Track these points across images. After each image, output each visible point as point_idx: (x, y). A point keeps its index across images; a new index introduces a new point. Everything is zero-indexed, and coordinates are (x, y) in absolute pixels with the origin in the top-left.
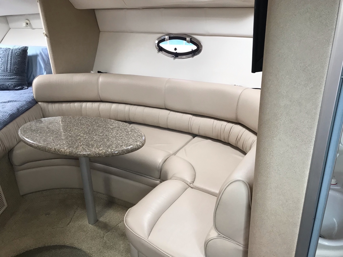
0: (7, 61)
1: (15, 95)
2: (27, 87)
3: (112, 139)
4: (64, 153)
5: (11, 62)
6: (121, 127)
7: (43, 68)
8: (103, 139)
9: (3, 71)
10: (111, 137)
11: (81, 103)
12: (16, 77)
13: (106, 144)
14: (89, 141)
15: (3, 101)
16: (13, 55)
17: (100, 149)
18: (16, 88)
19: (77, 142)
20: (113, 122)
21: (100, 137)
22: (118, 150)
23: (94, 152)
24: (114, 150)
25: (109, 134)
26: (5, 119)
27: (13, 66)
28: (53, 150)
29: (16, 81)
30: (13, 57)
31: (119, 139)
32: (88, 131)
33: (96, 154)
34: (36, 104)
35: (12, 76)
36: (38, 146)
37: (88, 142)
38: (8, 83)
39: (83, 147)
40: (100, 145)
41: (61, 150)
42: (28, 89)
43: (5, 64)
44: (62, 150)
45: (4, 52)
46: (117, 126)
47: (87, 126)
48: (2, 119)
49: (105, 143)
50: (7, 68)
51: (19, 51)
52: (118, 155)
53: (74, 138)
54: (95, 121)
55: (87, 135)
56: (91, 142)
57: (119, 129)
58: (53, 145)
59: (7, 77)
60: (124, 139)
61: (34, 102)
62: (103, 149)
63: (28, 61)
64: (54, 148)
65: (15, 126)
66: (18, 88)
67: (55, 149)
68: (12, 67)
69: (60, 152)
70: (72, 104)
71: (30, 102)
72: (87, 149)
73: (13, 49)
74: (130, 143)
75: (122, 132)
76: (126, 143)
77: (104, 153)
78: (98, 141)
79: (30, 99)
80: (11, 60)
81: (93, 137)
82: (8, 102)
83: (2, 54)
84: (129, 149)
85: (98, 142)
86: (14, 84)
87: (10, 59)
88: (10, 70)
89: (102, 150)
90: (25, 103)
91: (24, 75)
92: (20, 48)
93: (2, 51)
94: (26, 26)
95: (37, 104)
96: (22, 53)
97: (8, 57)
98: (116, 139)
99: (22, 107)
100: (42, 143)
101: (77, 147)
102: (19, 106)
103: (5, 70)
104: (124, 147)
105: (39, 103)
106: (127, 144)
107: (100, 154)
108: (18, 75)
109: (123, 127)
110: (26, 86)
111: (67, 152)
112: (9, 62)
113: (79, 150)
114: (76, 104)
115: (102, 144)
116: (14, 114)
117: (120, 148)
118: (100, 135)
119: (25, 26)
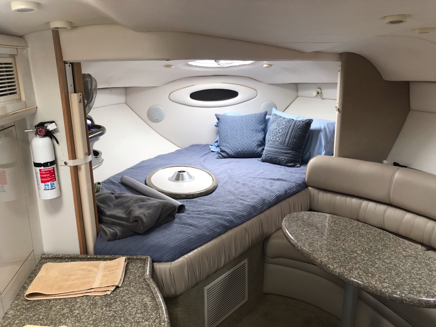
0: (288, 133)
1: (286, 173)
2: (299, 166)
3: (404, 274)
4: (332, 272)
5: (290, 135)
6: (420, 258)
7: (323, 146)
8: (390, 269)
9: (281, 143)
10: (402, 270)
11: (360, 200)
12: (291, 152)
13: (393, 281)
14: (368, 265)
15: (273, 178)
16: (295, 128)
17: (383, 286)
18: (288, 164)
19: (352, 262)
20: (408, 246)
21: (385, 265)
22: (413, 297)
23: (374, 286)
24: (406, 295)
25: (400, 264)
26: (270, 200)
27: (292, 139)
28: (319, 263)
29: (290, 157)
30: (294, 130)
31: (416, 280)
32: (368, 249)
33: (376, 291)
34: (305, 188)
35: (288, 150)
36: (301, 250)
37: (366, 267)
38: (282, 158)
39: (358, 273)
40: (385, 279)
41: (329, 265)
42: (300, 168)
43: (284, 136)
44: (331, 267)
45: (287, 123)
46: (413, 254)
47: (367, 240)
48: (268, 200)
49: (393, 278)
50: (285, 141)
51: (302, 123)
52: (411, 305)
53: (349, 254)
54: (380, 235)
55: (366, 255)
56: (371, 268)
57: (416, 261)
58: (320, 254)
59: (282, 151)
60: (424, 281)
61: (304, 186)
62: (389, 287)
63: (308, 136)
64: (320, 259)
65: (279, 210)
66: (291, 164)
67: (322, 262)
68: (290, 141)
69: (328, 268)
70: (349, 199)
71: (300, 185)
72: (365, 278)
73: (296, 121)
74: (433, 292)
75: (422, 267)
76: (426, 290)
77: (390, 293)
78: (381, 271)
79: (300, 182)
80: (291, 133)
81: (375, 262)
82: (277, 180)
83: (284, 125)
84: (431, 303)
85: (382, 273)
86: (287, 159)
87: (291, 131)
88: (288, 144)
89: (386, 288)
90: (294, 185)
91: (300, 151)
92: (304, 121)
93: (285, 121)
94: (317, 96)
95: (307, 189)
96: (305, 126)
97: (289, 129)
98: (411, 276)
99: (290, 189)
100: (307, 247)
101: (350, 270)
102: (287, 187)
103: (283, 143)
104: (423, 295)
105: (309, 188)
106: (429, 292)
107: (383, 293)
108: (294, 150)
109: (423, 259)
110: (299, 164)
111: (336, 271)
112: (289, 134)
113: (353, 274)
114: (354, 201)
115: (388, 277)
116: (280, 195)
117: (416, 295)
118: (386, 260)
119: (315, 95)
